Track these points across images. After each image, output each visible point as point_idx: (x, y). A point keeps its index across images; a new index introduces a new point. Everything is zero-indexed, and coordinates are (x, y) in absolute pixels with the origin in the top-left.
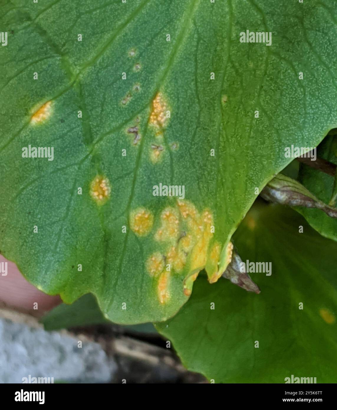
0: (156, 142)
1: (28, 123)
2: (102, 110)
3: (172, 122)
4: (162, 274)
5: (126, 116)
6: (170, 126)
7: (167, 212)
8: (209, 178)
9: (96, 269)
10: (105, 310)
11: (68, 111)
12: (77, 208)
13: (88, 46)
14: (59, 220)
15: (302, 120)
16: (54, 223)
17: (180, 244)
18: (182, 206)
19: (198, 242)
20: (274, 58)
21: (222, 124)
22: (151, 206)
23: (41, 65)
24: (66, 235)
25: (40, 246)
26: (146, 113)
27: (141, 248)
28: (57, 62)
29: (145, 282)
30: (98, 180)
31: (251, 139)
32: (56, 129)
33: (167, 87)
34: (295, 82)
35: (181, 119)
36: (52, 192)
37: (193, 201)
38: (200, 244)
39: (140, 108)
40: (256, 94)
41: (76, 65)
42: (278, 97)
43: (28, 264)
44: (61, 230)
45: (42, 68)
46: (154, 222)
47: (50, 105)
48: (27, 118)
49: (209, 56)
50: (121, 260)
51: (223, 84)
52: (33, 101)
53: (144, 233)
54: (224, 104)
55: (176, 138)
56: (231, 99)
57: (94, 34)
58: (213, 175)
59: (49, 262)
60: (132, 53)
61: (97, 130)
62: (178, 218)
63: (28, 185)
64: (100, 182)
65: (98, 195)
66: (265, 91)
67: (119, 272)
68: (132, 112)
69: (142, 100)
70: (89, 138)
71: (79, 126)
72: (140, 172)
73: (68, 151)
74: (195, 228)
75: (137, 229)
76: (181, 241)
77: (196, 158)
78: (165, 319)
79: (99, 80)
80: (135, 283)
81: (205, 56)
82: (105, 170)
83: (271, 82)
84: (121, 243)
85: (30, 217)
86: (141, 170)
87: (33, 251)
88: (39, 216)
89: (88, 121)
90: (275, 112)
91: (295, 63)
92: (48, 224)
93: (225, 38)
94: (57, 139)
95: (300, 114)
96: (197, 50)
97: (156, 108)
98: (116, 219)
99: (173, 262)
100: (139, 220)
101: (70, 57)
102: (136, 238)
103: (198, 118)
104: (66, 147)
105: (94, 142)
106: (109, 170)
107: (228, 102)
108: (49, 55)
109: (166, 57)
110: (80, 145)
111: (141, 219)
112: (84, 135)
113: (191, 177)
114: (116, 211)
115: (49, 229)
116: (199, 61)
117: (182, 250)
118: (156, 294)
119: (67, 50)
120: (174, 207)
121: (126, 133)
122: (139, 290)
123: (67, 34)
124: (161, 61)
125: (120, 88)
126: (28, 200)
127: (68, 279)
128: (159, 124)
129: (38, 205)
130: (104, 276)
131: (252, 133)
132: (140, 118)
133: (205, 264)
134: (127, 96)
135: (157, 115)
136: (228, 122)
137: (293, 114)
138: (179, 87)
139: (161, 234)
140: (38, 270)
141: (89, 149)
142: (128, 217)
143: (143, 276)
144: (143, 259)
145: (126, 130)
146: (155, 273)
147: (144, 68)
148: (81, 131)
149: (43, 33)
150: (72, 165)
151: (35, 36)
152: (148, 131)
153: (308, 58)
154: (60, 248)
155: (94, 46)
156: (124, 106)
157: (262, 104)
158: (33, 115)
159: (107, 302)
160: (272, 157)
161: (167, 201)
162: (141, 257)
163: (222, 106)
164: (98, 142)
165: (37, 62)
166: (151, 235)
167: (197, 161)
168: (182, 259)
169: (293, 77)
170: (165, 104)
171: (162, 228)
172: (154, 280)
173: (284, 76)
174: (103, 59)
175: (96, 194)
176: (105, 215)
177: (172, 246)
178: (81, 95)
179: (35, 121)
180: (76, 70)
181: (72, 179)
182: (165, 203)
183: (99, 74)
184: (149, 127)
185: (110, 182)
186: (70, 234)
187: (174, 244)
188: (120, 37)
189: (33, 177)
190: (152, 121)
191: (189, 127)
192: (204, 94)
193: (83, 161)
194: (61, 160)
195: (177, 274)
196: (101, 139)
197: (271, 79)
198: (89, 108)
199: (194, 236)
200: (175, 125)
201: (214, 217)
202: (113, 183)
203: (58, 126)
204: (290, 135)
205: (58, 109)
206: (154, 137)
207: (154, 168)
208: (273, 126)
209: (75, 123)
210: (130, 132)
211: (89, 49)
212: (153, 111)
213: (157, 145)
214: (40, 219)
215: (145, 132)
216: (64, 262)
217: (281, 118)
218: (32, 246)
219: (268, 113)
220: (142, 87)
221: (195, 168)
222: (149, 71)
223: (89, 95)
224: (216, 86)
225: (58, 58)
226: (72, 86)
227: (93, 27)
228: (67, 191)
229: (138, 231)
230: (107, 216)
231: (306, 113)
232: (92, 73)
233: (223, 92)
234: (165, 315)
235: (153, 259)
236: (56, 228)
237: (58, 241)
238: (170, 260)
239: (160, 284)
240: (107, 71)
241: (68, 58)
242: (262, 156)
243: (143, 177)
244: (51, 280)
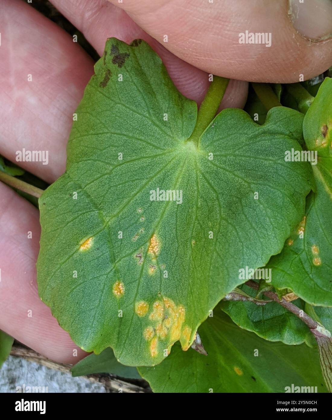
0: (152, 264)
1: (78, 249)
2: (121, 244)
3: (162, 252)
4: (153, 339)
5: (135, 247)
6: (161, 255)
7: (156, 303)
8: (183, 287)
9: (114, 334)
10: (118, 357)
11: (101, 243)
12: (105, 300)
13: (115, 206)
14: (95, 308)
15: (242, 263)
16: (92, 309)
17: (164, 322)
18: (166, 301)
19: (175, 323)
20: (224, 222)
21: (191, 257)
22: (148, 300)
23: (87, 215)
24: (98, 316)
25: (83, 323)
26: (146, 246)
27: (141, 324)
28: (96, 214)
29: (142, 343)
30: (117, 284)
31: (211, 271)
32: (94, 254)
33: (159, 231)
34: (237, 238)
35: (167, 251)
36: (91, 291)
37: (172, 299)
38: (176, 324)
39: (143, 243)
40: (214, 243)
41: (107, 216)
42: (227, 247)
43: (76, 334)
44: (95, 314)
45: (87, 217)
46: (149, 309)
47: (91, 240)
48: (77, 247)
49: (184, 215)
50: (129, 330)
51: (192, 233)
52: (82, 236)
53: (143, 315)
54: (193, 245)
55: (164, 262)
56: (198, 243)
57: (118, 199)
58: (186, 286)
59: (88, 333)
60: (140, 211)
61: (118, 255)
62: (163, 307)
63: (77, 286)
64: (119, 285)
65: (117, 293)
66: (219, 242)
67: (128, 336)
68: (138, 245)
69: (145, 238)
70: (113, 259)
71: (107, 252)
72: (142, 281)
73: (101, 267)
74: (173, 314)
75: (139, 313)
76: (164, 321)
77: (175, 275)
78: (154, 365)
79: (120, 226)
80: (137, 343)
81: (182, 214)
82: (122, 278)
83: (222, 237)
84: (129, 321)
85: (78, 305)
86: (143, 279)
87: (79, 326)
88: (83, 305)
89: (113, 249)
90: (225, 257)
91: (237, 227)
92: (88, 310)
93: (194, 205)
94: (95, 259)
95: (240, 259)
96: (177, 211)
97: (152, 243)
98: (127, 306)
99: (160, 333)
100: (140, 308)
101: (103, 212)
102: (138, 317)
103: (177, 251)
104: (100, 264)
105: (116, 262)
106: (124, 278)
107: (196, 244)
108: (91, 210)
109: (159, 214)
110: (108, 263)
111: (142, 307)
112: (110, 257)
113: (172, 285)
114: (127, 302)
115: (89, 313)
116: (178, 217)
117: (165, 326)
118: (149, 351)
119: (102, 207)
120: (161, 301)
121: (135, 257)
122: (138, 347)
123: (102, 198)
124: (156, 216)
125: (132, 231)
126: (77, 295)
127: (99, 342)
128: (154, 252)
129: (82, 298)
130: (118, 338)
131: (211, 267)
132: (143, 248)
133: (179, 337)
134: (136, 236)
135: (153, 248)
136: (196, 257)
137: (236, 259)
138: (166, 231)
139: (153, 316)
140: (82, 337)
141: (113, 266)
142: (134, 306)
143: (141, 339)
144: (141, 330)
145: (134, 256)
146: (148, 338)
147: (146, 219)
148: (109, 255)
149: (89, 196)
150: (103, 275)
151: (83, 198)
152: (147, 256)
153: (244, 224)
154: (95, 324)
155: (118, 205)
156: (134, 241)
157: (217, 250)
158: (81, 245)
159: (119, 353)
160: (224, 284)
161: (157, 298)
162: (140, 329)
163: (191, 246)
164: (118, 262)
165: (84, 213)
166: (147, 316)
167: (176, 276)
168: (165, 331)
169: (236, 236)
170: (158, 241)
171: (154, 312)
172: (148, 342)
173: (231, 234)
174: (123, 214)
175: (116, 292)
176: (121, 304)
177: (159, 324)
178: (109, 234)
179: (82, 249)
180: (107, 219)
181: (103, 283)
182: (156, 298)
183: (120, 222)
184: (148, 254)
185: (125, 285)
186: (101, 316)
187: (161, 322)
188: (133, 202)
189: (80, 281)
190: (150, 251)
191: (171, 255)
192: (181, 237)
193: (109, 272)
194: (97, 272)
195: (162, 341)
196: (120, 260)
197: (223, 235)
198: (114, 241)
199: (172, 318)
200: (163, 254)
201: (186, 311)
202: (126, 286)
203: (95, 252)
204: (235, 272)
205: (96, 242)
206: (151, 260)
207: (150, 278)
208: (224, 265)
209: (105, 250)
210: (137, 257)
211: (115, 207)
212: (151, 245)
213: (153, 265)
214: (83, 307)
215: (146, 257)
216: (97, 333)
217: (229, 260)
218: (79, 323)
219: (221, 256)
220: (145, 230)
221: (175, 280)
222: (149, 221)
223: (114, 234)
224: (188, 233)
225: (97, 212)
226: (104, 229)
227: (117, 195)
228: (99, 290)
229: (140, 314)
230: (122, 305)
231: (244, 259)
232: (116, 221)
233: (192, 237)
234: (154, 363)
235: (148, 330)
236: (93, 313)
237: (94, 320)
238: (158, 331)
239: (152, 345)
240: (124, 221)
241: (102, 211)
242: (218, 283)
243: (143, 284)
244: (89, 344)
